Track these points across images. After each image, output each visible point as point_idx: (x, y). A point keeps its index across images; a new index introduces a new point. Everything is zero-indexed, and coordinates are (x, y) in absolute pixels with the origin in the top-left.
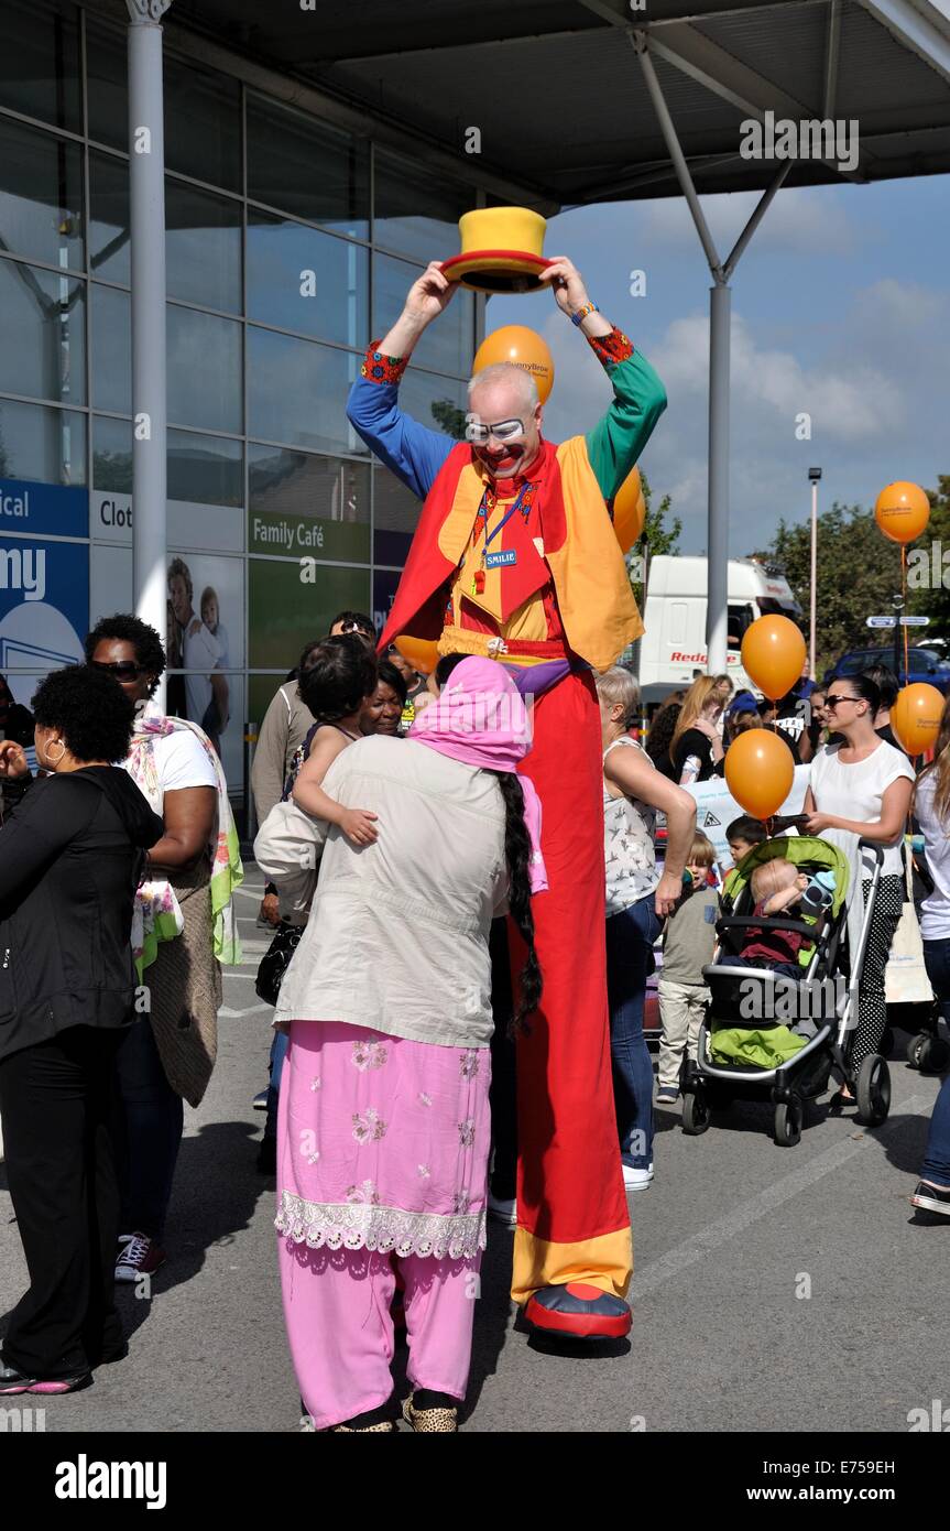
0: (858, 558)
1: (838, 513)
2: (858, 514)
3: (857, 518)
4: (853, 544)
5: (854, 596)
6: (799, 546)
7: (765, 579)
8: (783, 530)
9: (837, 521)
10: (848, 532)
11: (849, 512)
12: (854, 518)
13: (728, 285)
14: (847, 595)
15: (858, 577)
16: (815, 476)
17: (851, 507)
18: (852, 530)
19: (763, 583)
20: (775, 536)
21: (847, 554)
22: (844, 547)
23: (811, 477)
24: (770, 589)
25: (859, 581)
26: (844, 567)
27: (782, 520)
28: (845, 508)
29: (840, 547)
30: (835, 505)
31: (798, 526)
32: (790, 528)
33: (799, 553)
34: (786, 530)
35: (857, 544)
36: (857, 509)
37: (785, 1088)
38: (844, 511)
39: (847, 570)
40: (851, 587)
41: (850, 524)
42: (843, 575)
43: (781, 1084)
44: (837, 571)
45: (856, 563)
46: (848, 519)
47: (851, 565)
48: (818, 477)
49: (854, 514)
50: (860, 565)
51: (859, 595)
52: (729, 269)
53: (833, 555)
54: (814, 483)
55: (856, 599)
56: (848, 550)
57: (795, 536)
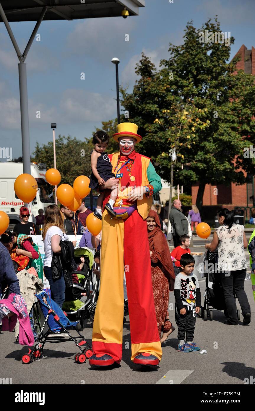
0: (71, 159)
1: (61, 139)
2: (69, 140)
3: (69, 141)
4: (68, 153)
5: (70, 175)
6: (45, 154)
7: (38, 171)
8: (38, 147)
9: (60, 143)
10: (66, 148)
11: (66, 139)
12: (68, 141)
13: (25, 62)
14: (67, 174)
15: (71, 167)
16: (54, 127)
17: (66, 137)
18: (68, 146)
19: (38, 172)
20: (35, 150)
21: (66, 157)
22: (64, 154)
23: (52, 127)
24: (40, 175)
25: (72, 168)
26: (65, 163)
27: (37, 143)
28: (64, 137)
29: (63, 154)
30: (60, 136)
31: (44, 145)
32: (41, 146)
33: (45, 157)
34: (39, 147)
35: (70, 153)
36: (69, 138)
37: (80, 315)
38: (63, 139)
39: (67, 164)
40: (69, 171)
41: (66, 144)
42: (65, 166)
43: (79, 314)
44: (62, 165)
45: (70, 161)
46: (65, 142)
47: (68, 162)
48: (55, 127)
49: (68, 140)
50: (72, 162)
51: (72, 175)
52: (25, 56)
53: (60, 157)
54: (54, 130)
55: (71, 176)
56: (66, 156)
57: (43, 150)
